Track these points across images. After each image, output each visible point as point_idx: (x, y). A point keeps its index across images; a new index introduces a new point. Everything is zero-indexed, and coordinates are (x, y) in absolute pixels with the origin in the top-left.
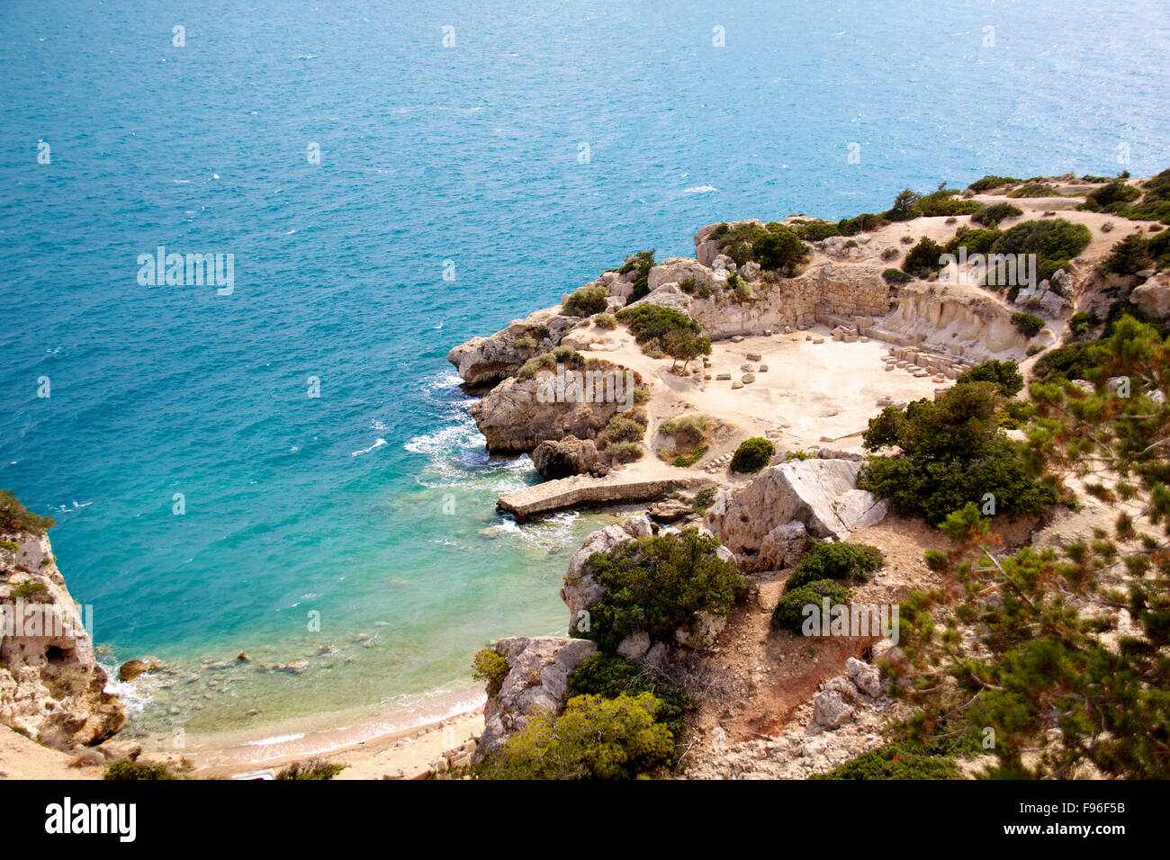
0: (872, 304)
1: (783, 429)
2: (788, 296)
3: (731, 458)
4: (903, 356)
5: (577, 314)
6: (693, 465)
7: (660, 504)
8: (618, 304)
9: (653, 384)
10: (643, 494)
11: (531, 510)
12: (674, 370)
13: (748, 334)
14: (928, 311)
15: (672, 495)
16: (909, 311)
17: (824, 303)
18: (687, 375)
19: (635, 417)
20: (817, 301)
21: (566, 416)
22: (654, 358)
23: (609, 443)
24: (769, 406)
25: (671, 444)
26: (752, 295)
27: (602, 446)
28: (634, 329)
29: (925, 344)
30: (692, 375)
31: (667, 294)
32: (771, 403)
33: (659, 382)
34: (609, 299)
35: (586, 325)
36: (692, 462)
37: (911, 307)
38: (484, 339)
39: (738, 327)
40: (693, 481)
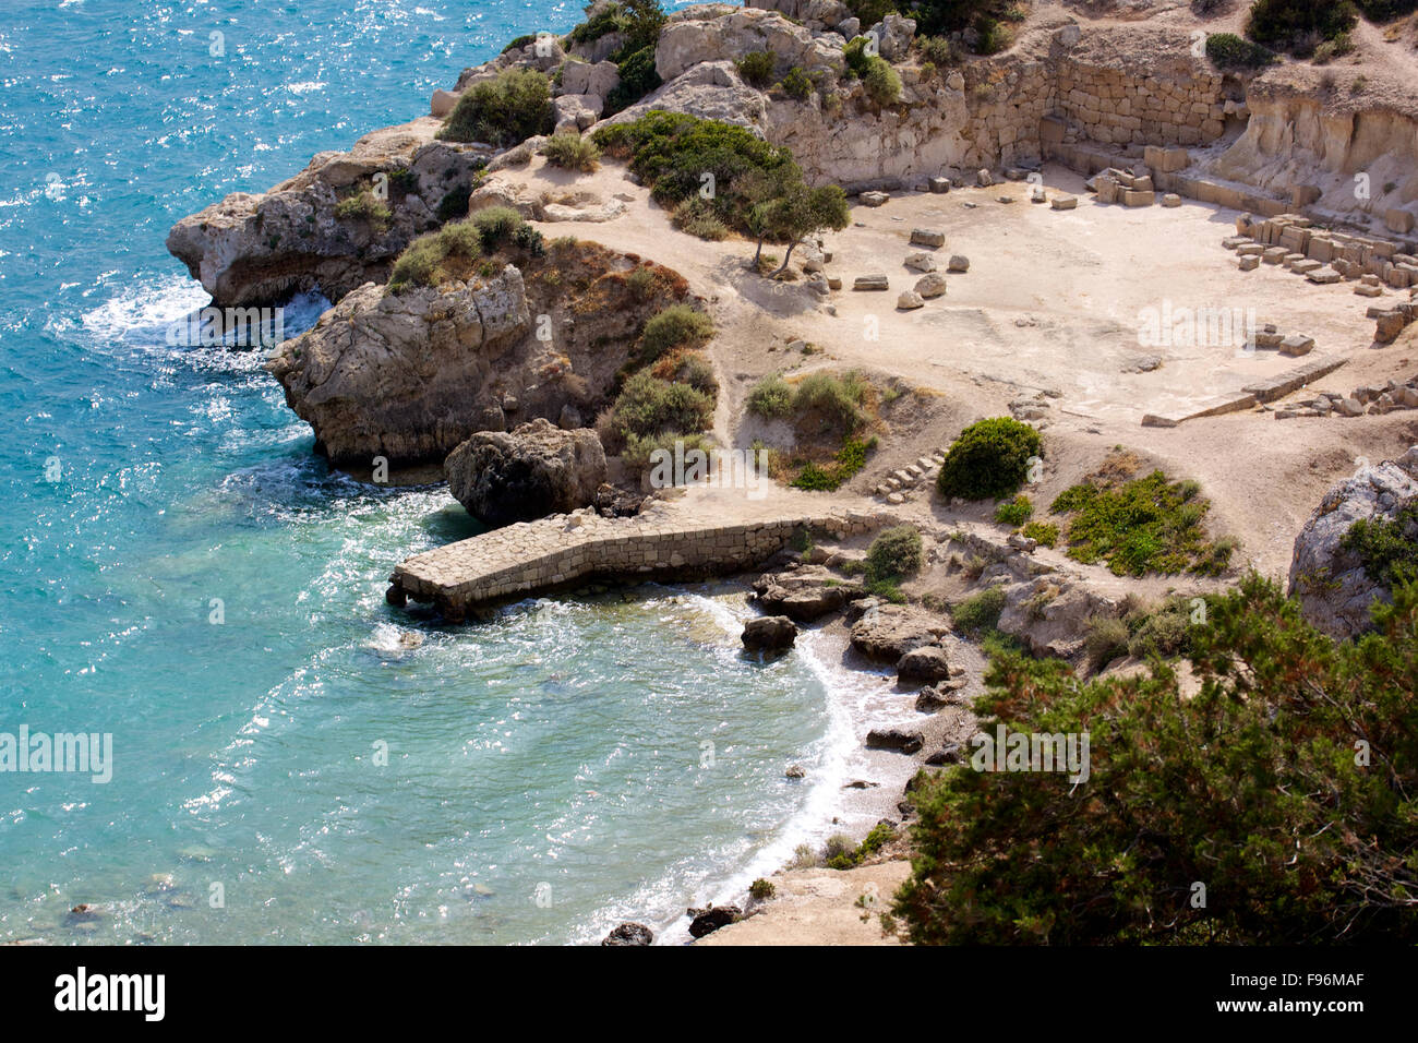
0: (1179, 118)
1: (1049, 400)
2: (983, 98)
3: (936, 469)
4: (1274, 237)
5: (482, 138)
6: (845, 487)
7: (784, 576)
8: (590, 113)
9: (716, 300)
10: (736, 554)
11: (478, 594)
12: (757, 266)
13: (895, 188)
14: (1320, 134)
15: (806, 554)
16: (1274, 133)
17: (1061, 116)
18: (791, 277)
19: (688, 375)
20: (1045, 112)
21: (507, 377)
22: (705, 237)
23: (633, 437)
24: (998, 349)
25: (783, 434)
26: (902, 95)
27: (615, 442)
28: (643, 172)
29: (1319, 210)
30: (802, 280)
31: (709, 88)
32: (999, 340)
33: (728, 292)
34: (560, 101)
35: (521, 162)
36: (843, 479)
37: (1279, 124)
38: (259, 198)
39: (870, 171)
40: (853, 520)
